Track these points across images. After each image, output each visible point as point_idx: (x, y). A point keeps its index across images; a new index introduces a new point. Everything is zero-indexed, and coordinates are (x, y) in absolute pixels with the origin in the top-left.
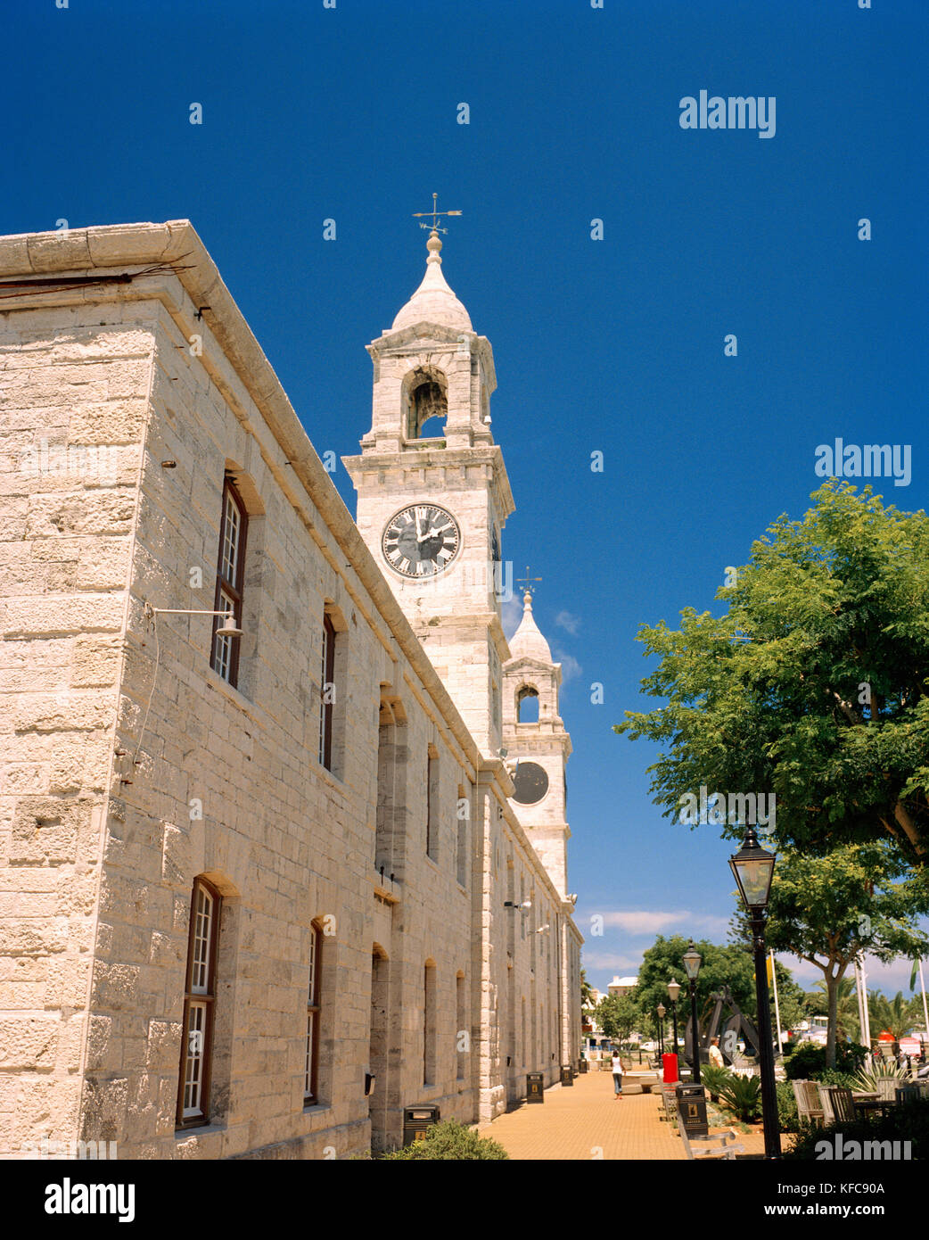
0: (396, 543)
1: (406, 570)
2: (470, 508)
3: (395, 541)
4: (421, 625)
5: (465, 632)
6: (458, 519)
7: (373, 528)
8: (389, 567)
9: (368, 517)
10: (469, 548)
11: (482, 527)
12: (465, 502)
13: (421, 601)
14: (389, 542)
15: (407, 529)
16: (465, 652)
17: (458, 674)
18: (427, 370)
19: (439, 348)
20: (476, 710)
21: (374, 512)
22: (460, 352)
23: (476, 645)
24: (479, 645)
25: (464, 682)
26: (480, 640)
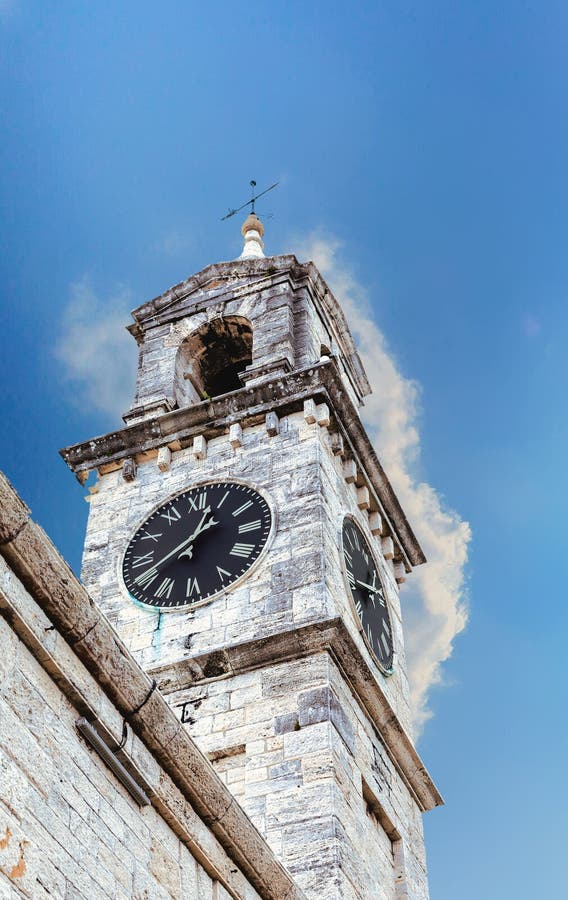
0: (150, 559)
1: (167, 595)
2: (288, 472)
4: (188, 679)
5: (281, 672)
6: (262, 493)
7: (111, 546)
8: (135, 601)
10: (287, 530)
12: (278, 466)
13: (192, 639)
16: (281, 709)
17: (266, 755)
18: (223, 329)
19: (238, 291)
20: (304, 821)
21: (114, 521)
22: (270, 287)
23: (303, 691)
24: (309, 690)
25: (280, 770)
26: (310, 679)
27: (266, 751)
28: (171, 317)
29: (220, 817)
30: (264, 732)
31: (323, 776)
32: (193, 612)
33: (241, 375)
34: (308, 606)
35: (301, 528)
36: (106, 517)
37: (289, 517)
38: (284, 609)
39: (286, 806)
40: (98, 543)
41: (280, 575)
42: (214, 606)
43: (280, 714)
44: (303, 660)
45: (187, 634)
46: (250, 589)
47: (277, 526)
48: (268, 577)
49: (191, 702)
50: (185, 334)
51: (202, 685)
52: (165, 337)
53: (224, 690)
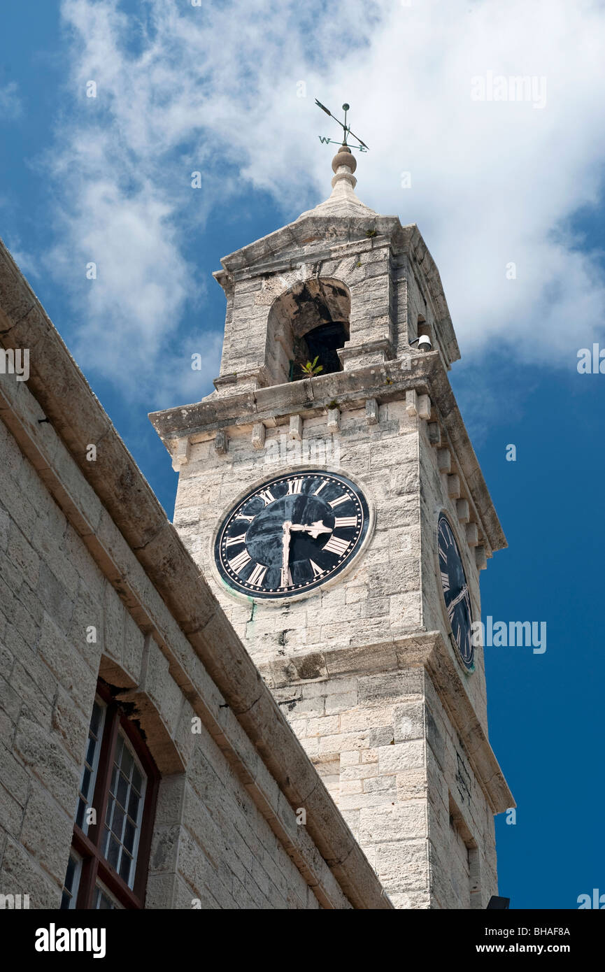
0: (243, 541)
1: (259, 584)
2: (387, 467)
3: (242, 538)
4: (283, 678)
5: (376, 682)
6: (361, 485)
7: (202, 523)
8: (228, 587)
9: (192, 509)
10: (385, 530)
11: (409, 493)
12: (377, 459)
13: (287, 635)
14: (230, 542)
15: (264, 515)
16: (375, 720)
17: (361, 767)
18: (318, 291)
19: (335, 251)
20: (399, 840)
21: (206, 497)
22: (371, 251)
23: (398, 705)
24: (405, 704)
25: (374, 784)
26: (407, 693)
27: (360, 762)
28: (264, 271)
29: (342, 860)
30: (359, 742)
31: (417, 795)
32: (288, 607)
33: (339, 351)
34: (406, 615)
35: (400, 530)
36: (198, 492)
37: (388, 515)
38: (381, 615)
39: (381, 823)
40: (188, 519)
41: (378, 578)
42: (309, 602)
43: (375, 726)
44: (400, 672)
45: (282, 629)
46: (347, 589)
47: (375, 523)
48: (365, 578)
49: (286, 703)
50: (278, 293)
51: (296, 685)
52: (258, 293)
53: (319, 694)
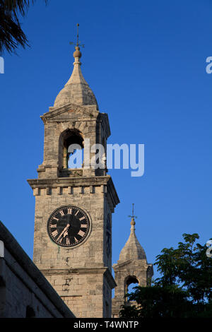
0: (56, 227)
1: (60, 242)
2: (95, 209)
4: (68, 272)
6: (88, 215)
7: (44, 218)
8: (51, 241)
10: (94, 230)
11: (101, 219)
15: (61, 219)
19: (79, 118)
22: (91, 121)
27: (87, 299)
28: (57, 120)
30: (87, 293)
32: (68, 250)
34: (99, 258)
35: (98, 231)
37: (95, 226)
38: (93, 257)
40: (40, 216)
41: (92, 245)
42: (74, 250)
43: (91, 289)
44: (97, 275)
45: (67, 257)
46: (84, 247)
47: (92, 228)
48: (89, 245)
49: (68, 279)
50: (62, 131)
51: (71, 275)
52: (55, 129)
53: (77, 278)
